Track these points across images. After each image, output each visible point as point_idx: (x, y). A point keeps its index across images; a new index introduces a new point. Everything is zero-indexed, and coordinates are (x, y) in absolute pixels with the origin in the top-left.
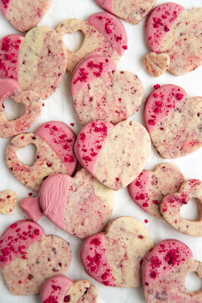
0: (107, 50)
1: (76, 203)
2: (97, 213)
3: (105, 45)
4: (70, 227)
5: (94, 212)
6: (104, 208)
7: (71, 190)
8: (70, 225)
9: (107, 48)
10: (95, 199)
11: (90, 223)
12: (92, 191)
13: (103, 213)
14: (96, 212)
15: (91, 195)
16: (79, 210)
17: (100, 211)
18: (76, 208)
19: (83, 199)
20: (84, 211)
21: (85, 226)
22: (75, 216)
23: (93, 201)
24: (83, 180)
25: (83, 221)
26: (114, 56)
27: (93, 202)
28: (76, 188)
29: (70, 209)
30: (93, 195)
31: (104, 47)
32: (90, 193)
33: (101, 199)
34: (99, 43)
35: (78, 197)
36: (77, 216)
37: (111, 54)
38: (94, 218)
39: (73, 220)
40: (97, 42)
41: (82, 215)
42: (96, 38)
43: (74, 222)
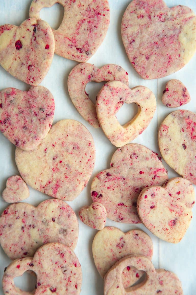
0: (92, 20)
1: (155, 32)
2: (168, 57)
3: (89, 14)
4: (134, 52)
5: (166, 53)
6: (177, 57)
7: (159, 17)
8: (135, 50)
9: (92, 18)
10: (176, 42)
11: (155, 61)
12: (178, 32)
13: (173, 60)
14: (168, 55)
15: (175, 35)
16: (153, 42)
17: (172, 57)
18: (152, 38)
19: (164, 34)
20: (158, 46)
21: (148, 61)
22: (146, 45)
23: (173, 42)
24: (176, 16)
25: (150, 55)
26: (101, 26)
27: (171, 44)
28: (164, 19)
29: (146, 34)
30: (176, 36)
31: (88, 17)
32: (174, 33)
33: (182, 46)
34: (82, 14)
35: (161, 28)
36: (148, 47)
37: (97, 24)
38: (162, 60)
39: (142, 48)
40: (79, 13)
41: (153, 48)
42: (77, 9)
43: (141, 49)
